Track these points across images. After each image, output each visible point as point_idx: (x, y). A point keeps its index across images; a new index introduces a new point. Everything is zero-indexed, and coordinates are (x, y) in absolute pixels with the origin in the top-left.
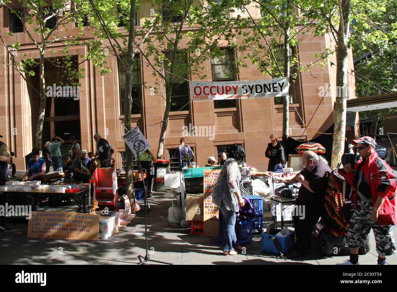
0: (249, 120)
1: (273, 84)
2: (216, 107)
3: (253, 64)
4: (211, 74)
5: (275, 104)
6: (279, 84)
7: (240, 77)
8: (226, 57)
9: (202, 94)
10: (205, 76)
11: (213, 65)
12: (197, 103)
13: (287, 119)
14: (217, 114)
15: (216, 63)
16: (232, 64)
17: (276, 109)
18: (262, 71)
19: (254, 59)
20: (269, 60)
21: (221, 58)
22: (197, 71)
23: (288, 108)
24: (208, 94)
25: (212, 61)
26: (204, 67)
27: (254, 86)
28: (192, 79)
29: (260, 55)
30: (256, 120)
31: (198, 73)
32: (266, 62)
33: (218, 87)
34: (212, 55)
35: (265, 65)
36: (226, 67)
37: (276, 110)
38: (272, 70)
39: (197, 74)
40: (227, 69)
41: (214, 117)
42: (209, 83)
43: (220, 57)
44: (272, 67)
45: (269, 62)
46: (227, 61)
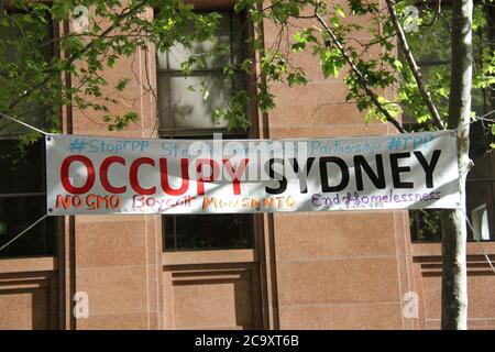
0: (306, 302)
1: (394, 158)
2: (169, 245)
3: (326, 76)
4: (153, 108)
5: (414, 239)
6: (419, 155)
7: (271, 125)
8: (220, 42)
9: (98, 187)
10: (132, 117)
11: (165, 75)
12: (92, 225)
13: (458, 304)
14: (174, 275)
15: (175, 65)
16: (239, 72)
17: (417, 259)
18: (363, 106)
19: (328, 54)
20: (392, 61)
21: (200, 49)
22: (98, 94)
23: (461, 260)
24: (123, 190)
25: (162, 57)
26: (127, 80)
27: (316, 163)
28: (74, 125)
29: (355, 39)
30: (333, 301)
31: (101, 102)
32: (376, 70)
33: (163, 162)
34: (162, 35)
35: (374, 79)
36: (220, 86)
37: (418, 265)
38: (403, 103)
39: (97, 108)
40: (222, 95)
41: (161, 287)
42: (129, 146)
43: (194, 44)
44: (401, 90)
45: (391, 69)
46: (220, 60)
